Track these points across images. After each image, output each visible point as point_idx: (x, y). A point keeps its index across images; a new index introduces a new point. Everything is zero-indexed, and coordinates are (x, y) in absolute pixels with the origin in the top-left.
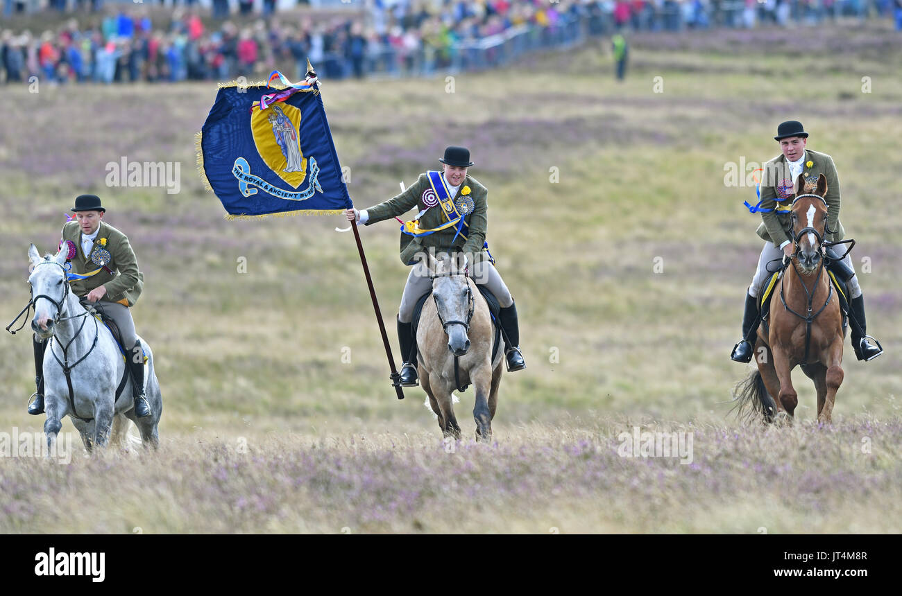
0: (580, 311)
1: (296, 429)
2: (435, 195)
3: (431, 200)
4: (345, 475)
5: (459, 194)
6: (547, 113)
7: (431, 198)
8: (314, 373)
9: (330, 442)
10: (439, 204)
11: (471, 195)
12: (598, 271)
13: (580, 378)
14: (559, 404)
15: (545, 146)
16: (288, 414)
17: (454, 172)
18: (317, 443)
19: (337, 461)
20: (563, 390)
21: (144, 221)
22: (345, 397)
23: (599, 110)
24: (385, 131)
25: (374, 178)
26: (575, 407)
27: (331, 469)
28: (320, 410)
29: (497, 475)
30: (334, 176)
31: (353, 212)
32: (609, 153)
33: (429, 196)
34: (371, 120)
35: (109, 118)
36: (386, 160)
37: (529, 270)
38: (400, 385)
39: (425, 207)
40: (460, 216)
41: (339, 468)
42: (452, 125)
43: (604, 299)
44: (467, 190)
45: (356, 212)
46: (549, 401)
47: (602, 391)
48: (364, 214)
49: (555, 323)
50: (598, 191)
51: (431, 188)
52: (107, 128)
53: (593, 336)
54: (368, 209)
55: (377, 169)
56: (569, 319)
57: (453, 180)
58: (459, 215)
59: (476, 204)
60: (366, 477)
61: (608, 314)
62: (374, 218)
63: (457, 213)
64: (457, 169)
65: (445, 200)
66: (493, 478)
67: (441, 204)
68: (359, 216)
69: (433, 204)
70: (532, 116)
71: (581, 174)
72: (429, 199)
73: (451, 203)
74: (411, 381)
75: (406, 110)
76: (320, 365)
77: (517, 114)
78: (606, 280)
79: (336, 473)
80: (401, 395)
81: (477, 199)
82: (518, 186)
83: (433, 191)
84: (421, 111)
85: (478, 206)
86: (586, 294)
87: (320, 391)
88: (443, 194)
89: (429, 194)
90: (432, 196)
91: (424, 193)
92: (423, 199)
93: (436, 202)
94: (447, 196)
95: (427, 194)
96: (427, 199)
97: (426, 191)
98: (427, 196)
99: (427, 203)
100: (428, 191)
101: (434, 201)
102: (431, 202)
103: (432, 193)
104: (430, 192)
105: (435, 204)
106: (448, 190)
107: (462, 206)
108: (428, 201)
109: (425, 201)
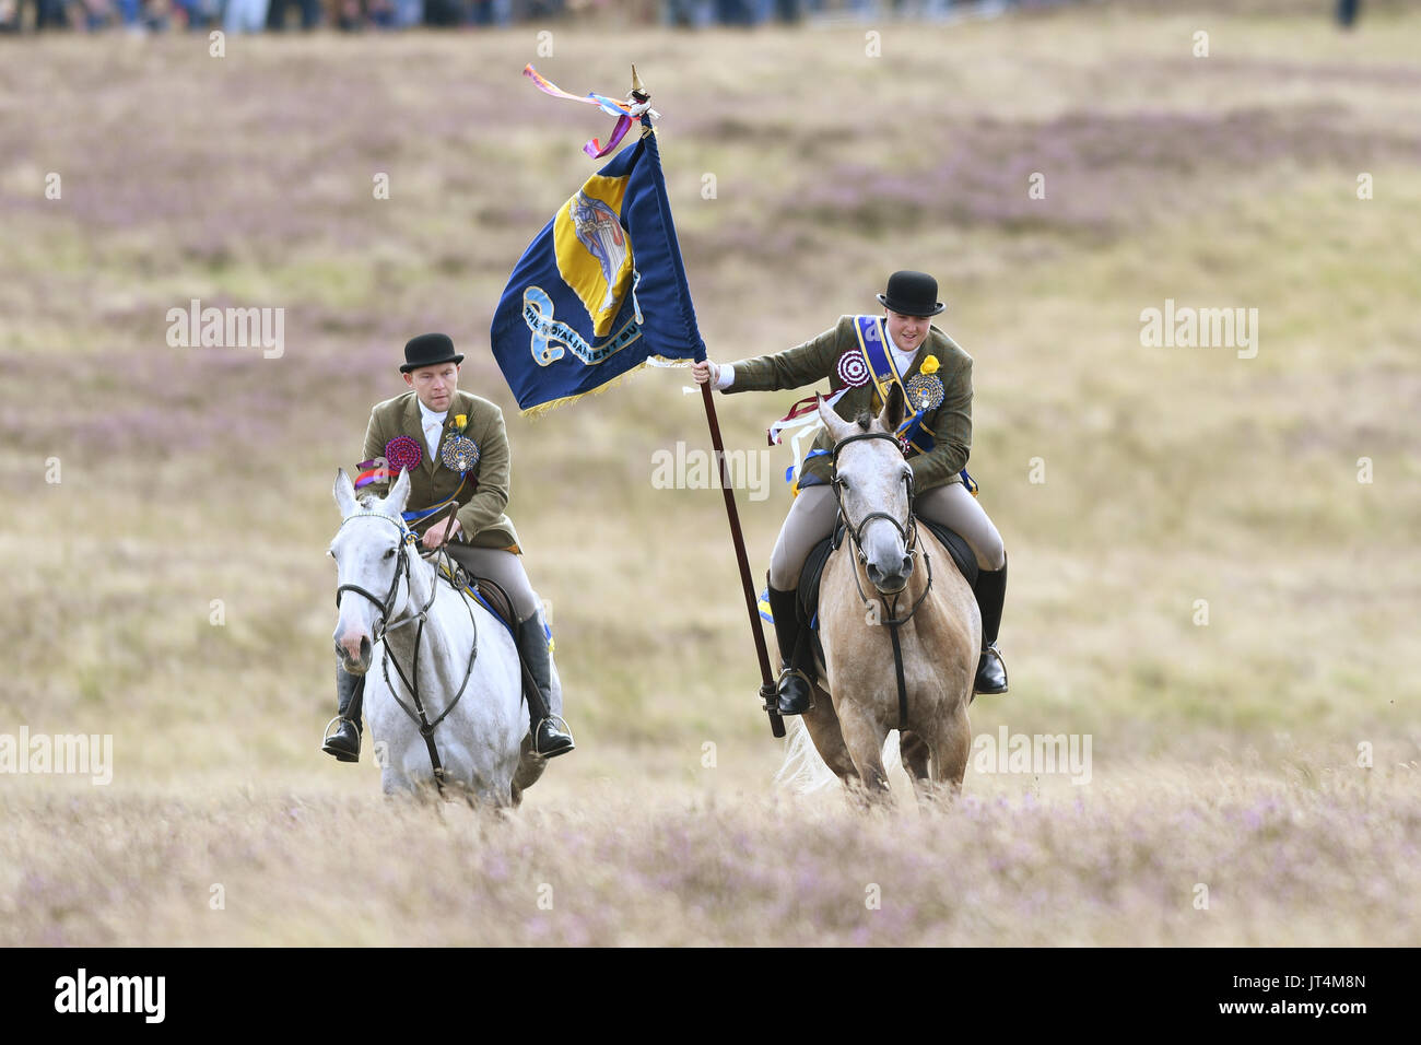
0: (1260, 522)
1: (655, 773)
2: (864, 366)
3: (854, 373)
5: (915, 369)
6: (1191, 100)
7: (856, 369)
8: (691, 650)
9: (727, 799)
10: (871, 379)
11: (940, 373)
12: (1297, 437)
13: (1261, 667)
14: (1215, 721)
15: (1186, 169)
17: (906, 323)
18: (700, 801)
19: (742, 840)
20: (1223, 691)
21: (332, 327)
23: (1299, 93)
24: (843, 136)
25: (821, 235)
26: (1246, 727)
27: (728, 857)
29: (1081, 873)
30: (670, 299)
31: (706, 368)
32: (1320, 185)
33: (852, 365)
34: (813, 113)
35: (253, 107)
36: (847, 198)
37: (1151, 435)
38: (780, 711)
39: (842, 385)
40: (915, 413)
41: (745, 855)
42: (987, 124)
43: (1310, 497)
44: (932, 364)
45: (713, 367)
46: (1193, 714)
47: (1304, 692)
48: (726, 373)
49: (1206, 546)
50: (1300, 265)
51: (859, 349)
52: (251, 128)
53: (1288, 573)
54: (733, 363)
55: (827, 216)
56: (1236, 539)
57: (902, 340)
58: (912, 409)
59: (947, 390)
61: (1319, 529)
63: (909, 405)
64: (911, 319)
65: (885, 376)
66: (1069, 879)
67: (876, 383)
68: (717, 375)
69: (858, 382)
70: (1157, 106)
71: (1263, 229)
73: (897, 383)
74: (799, 707)
75: (890, 93)
77: (1127, 102)
78: (1317, 455)
79: (740, 865)
80: (779, 730)
81: (949, 380)
82: (1129, 255)
84: (922, 93)
85: (952, 395)
86: (1273, 487)
87: (704, 691)
88: (881, 364)
89: (852, 361)
90: (858, 365)
91: (844, 357)
92: (839, 369)
93: (864, 379)
94: (890, 370)
95: (849, 359)
96: (847, 369)
97: (847, 354)
98: (848, 364)
99: (845, 377)
100: (850, 355)
101: (861, 375)
102: (854, 377)
103: (858, 361)
104: (856, 358)
105: (861, 381)
106: (892, 358)
107: (920, 394)
108: (850, 374)
109: (843, 374)
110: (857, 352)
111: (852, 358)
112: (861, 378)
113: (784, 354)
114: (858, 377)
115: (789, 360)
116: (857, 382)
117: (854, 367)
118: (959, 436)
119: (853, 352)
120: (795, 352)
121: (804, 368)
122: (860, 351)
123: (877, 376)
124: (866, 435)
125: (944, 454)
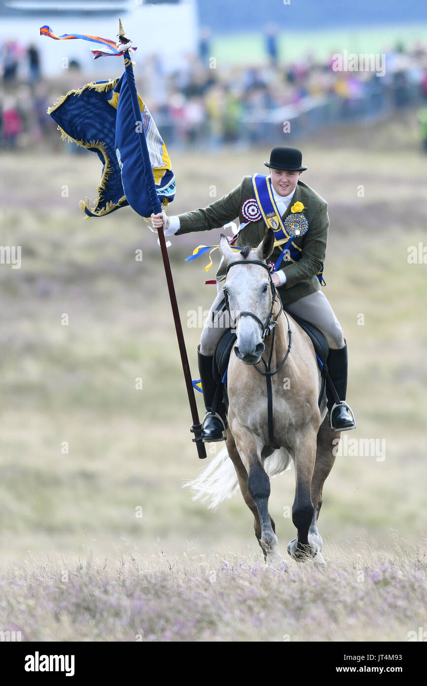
2: (258, 209)
3: (252, 213)
4: (113, 599)
5: (289, 212)
7: (253, 210)
9: (98, 561)
10: (262, 218)
11: (305, 212)
16: (51, 530)
17: (281, 177)
18: (84, 564)
19: (106, 585)
22: (114, 513)
27: (97, 593)
28: (88, 528)
31: (161, 218)
33: (251, 208)
38: (203, 441)
39: (245, 221)
40: (289, 237)
41: (106, 592)
44: (299, 207)
45: (165, 217)
48: (174, 222)
51: (254, 197)
54: (179, 215)
57: (280, 188)
58: (286, 234)
59: (310, 224)
60: (137, 603)
62: (186, 227)
63: (285, 232)
64: (285, 174)
65: (271, 215)
67: (265, 219)
68: (168, 223)
72: (250, 211)
73: (277, 219)
74: (216, 436)
76: (88, 477)
79: (104, 597)
80: (202, 454)
81: (311, 217)
83: (256, 202)
85: (313, 227)
88: (268, 207)
89: (251, 206)
90: (255, 208)
91: (245, 203)
92: (243, 211)
93: (258, 217)
94: (274, 211)
95: (249, 205)
96: (248, 211)
97: (247, 201)
98: (248, 208)
99: (247, 216)
100: (249, 202)
101: (256, 214)
102: (252, 216)
103: (255, 206)
104: (253, 203)
105: (257, 218)
106: (275, 203)
107: (293, 227)
108: (249, 214)
109: (245, 214)
110: (254, 200)
111: (251, 204)
112: (257, 216)
113: (211, 206)
114: (254, 215)
115: (214, 209)
116: (254, 219)
117: (252, 209)
118: (316, 253)
119: (251, 200)
120: (217, 204)
121: (224, 212)
122: (256, 199)
123: (266, 214)
124: (245, 261)
125: (307, 265)
